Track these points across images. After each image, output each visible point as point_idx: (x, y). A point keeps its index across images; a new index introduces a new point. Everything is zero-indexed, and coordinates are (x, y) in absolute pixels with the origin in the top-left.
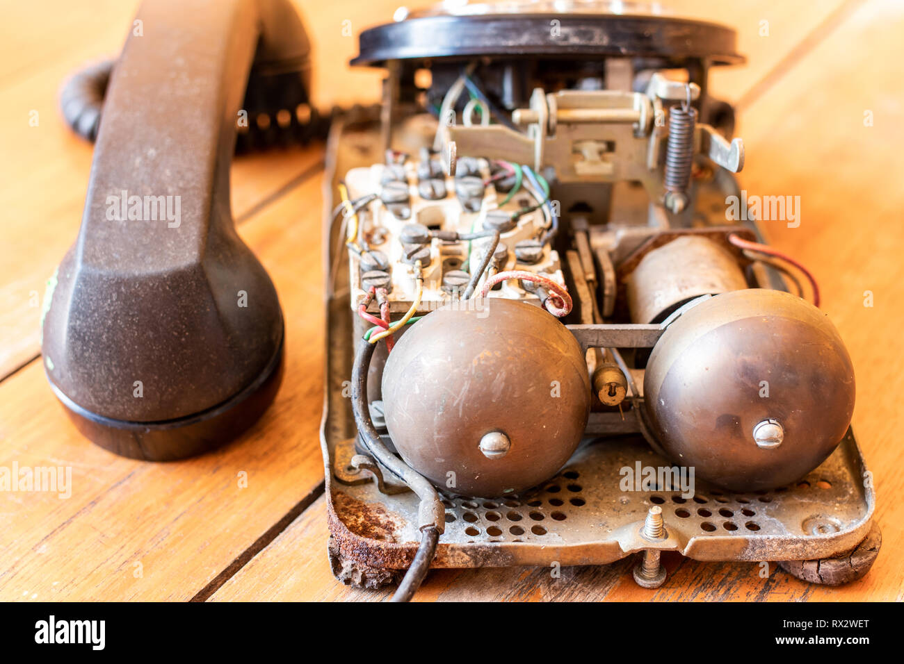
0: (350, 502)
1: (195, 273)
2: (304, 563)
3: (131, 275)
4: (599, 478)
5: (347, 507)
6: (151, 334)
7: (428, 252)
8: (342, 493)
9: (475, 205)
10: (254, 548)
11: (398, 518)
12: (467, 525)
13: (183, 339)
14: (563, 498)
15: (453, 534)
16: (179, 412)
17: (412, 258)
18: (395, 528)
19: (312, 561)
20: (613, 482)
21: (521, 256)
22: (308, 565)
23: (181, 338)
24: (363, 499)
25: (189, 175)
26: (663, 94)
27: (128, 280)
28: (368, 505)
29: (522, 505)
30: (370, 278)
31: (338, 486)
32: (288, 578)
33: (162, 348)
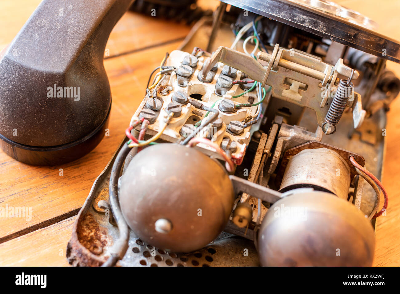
0: (93, 222)
1: (60, 77)
2: (58, 243)
3: (28, 67)
4: (224, 258)
5: (90, 224)
6: (28, 100)
7: (180, 110)
8: (91, 216)
9: (223, 92)
10: (40, 225)
11: (110, 240)
12: (143, 258)
13: (43, 108)
14: (199, 262)
15: (133, 260)
16: (31, 143)
17: (170, 110)
18: (107, 245)
19: (63, 243)
20: (230, 263)
21: (231, 129)
22: (59, 245)
23: (43, 107)
24: (100, 223)
25: (82, 25)
26: (339, 70)
27: (26, 69)
28: (100, 227)
29: (177, 258)
30: (145, 113)
31: (92, 211)
32: (45, 249)
33: (32, 109)
